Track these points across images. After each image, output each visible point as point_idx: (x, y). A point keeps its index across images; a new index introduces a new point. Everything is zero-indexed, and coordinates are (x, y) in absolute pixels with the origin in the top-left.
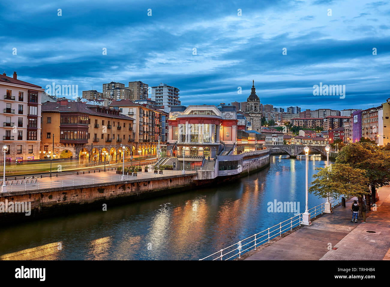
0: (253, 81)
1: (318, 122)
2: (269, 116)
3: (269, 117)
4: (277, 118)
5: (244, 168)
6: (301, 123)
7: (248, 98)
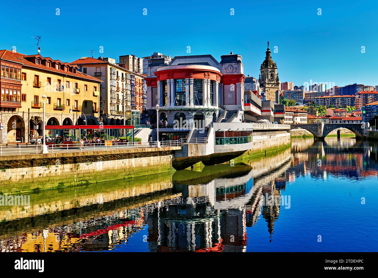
0: (268, 42)
1: (349, 100)
2: (289, 94)
3: (289, 96)
4: (298, 97)
5: (256, 145)
6: (328, 102)
7: (261, 65)
